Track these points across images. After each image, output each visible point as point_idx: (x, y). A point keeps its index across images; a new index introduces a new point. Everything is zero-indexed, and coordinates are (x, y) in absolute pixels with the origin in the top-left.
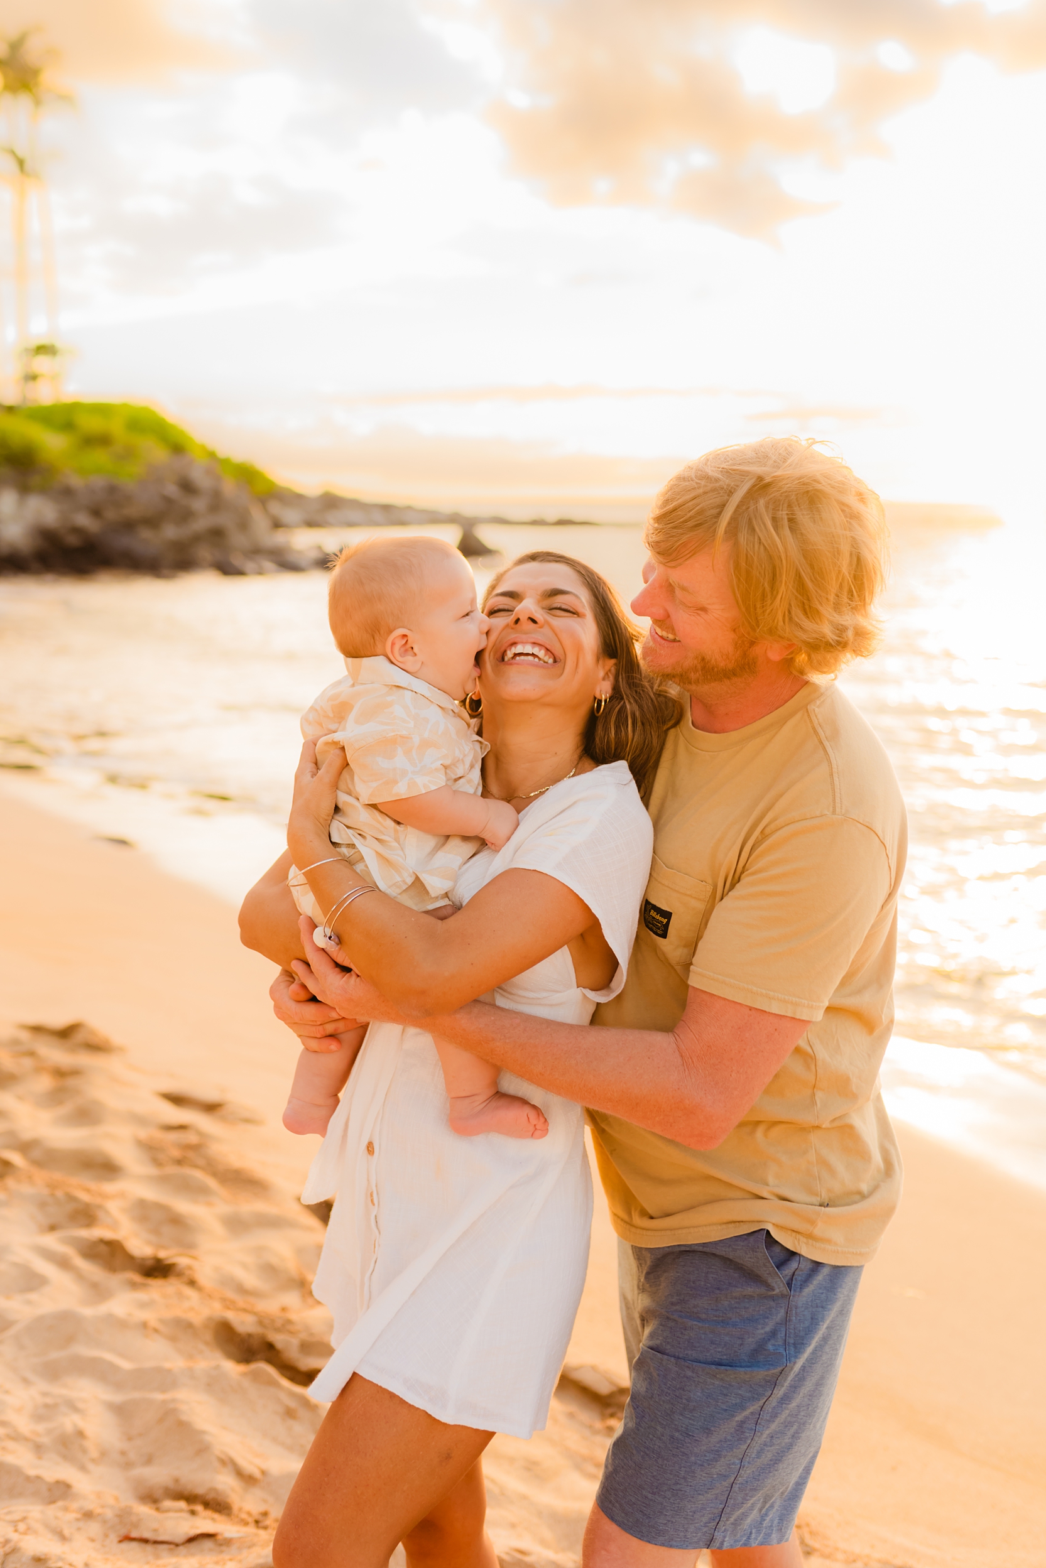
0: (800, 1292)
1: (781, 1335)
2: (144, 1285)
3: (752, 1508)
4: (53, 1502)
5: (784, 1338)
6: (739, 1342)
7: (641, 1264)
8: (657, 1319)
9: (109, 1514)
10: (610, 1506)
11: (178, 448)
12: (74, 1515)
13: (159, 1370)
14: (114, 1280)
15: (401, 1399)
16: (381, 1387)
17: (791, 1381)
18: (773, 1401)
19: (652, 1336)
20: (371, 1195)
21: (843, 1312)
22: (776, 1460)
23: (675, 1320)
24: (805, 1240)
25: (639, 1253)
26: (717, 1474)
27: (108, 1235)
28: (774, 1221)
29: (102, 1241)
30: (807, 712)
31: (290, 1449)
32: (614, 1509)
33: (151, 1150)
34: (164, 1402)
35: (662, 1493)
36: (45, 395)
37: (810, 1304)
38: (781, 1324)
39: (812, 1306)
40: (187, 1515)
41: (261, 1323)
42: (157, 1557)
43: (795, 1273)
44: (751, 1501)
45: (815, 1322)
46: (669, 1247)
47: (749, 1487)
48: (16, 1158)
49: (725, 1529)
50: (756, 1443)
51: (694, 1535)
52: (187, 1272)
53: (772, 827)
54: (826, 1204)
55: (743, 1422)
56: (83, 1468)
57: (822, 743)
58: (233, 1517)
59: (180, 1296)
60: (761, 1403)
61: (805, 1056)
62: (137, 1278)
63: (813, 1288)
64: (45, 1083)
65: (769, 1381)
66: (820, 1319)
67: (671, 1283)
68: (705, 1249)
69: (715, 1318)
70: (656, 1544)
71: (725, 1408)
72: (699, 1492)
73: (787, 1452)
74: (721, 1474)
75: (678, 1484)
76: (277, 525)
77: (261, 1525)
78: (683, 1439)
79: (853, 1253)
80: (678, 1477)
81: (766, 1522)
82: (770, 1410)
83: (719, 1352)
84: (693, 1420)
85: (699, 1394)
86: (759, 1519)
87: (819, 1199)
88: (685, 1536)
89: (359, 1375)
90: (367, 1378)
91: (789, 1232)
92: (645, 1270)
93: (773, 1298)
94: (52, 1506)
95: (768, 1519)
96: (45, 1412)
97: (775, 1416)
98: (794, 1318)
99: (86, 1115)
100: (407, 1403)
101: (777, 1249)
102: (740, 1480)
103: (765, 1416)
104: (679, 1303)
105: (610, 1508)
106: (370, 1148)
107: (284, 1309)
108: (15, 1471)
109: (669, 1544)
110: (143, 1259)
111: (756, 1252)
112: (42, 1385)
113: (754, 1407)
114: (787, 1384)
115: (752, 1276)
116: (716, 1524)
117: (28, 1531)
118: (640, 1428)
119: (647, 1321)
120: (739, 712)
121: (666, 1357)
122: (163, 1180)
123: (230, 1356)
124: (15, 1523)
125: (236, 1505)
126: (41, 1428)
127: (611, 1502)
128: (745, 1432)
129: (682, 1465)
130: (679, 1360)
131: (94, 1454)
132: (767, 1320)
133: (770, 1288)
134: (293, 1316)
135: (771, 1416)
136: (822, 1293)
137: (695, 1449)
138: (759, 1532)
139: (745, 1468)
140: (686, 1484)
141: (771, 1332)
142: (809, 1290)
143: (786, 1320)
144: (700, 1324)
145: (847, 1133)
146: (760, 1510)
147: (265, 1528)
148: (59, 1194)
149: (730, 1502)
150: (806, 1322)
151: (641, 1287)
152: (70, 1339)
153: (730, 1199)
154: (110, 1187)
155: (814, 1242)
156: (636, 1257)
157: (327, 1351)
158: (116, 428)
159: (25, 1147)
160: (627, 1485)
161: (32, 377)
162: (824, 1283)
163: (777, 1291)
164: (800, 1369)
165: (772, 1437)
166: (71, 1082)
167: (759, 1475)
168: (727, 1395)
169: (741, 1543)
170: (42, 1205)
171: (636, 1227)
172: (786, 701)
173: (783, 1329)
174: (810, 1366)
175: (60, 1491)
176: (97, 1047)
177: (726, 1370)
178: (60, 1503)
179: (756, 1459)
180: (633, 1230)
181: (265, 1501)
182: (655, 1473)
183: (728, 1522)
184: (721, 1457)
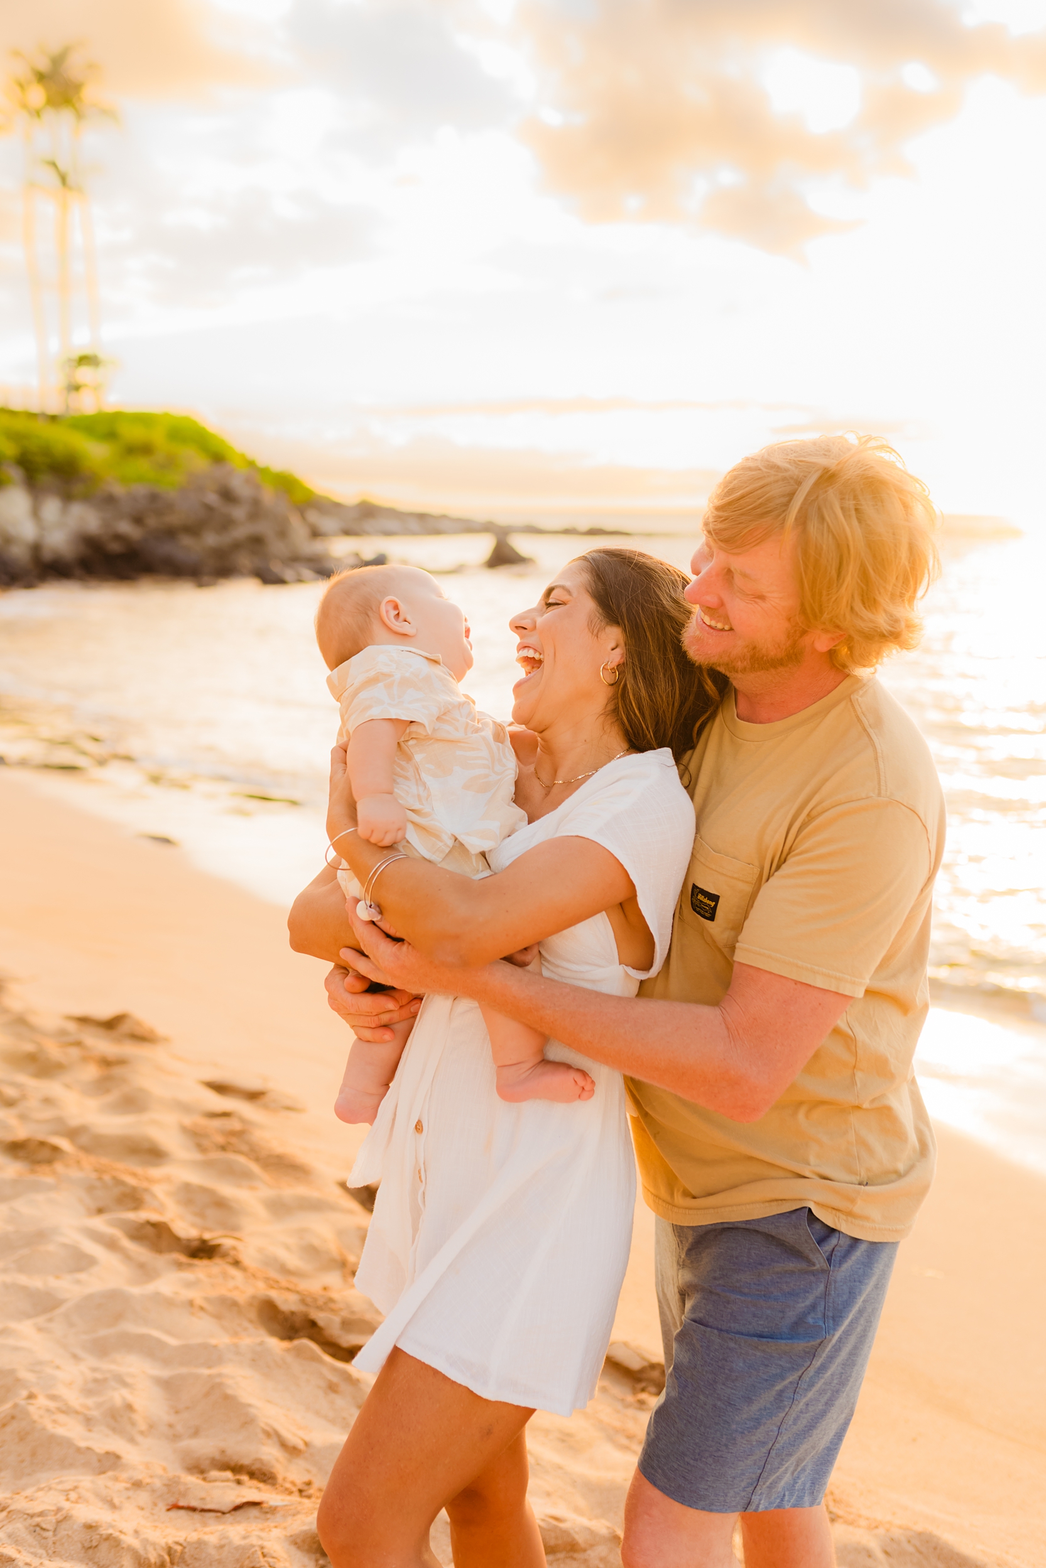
0: (839, 1267)
1: (821, 1308)
2: (190, 1265)
3: (785, 1472)
4: (104, 1472)
5: (823, 1311)
6: (781, 1315)
7: (681, 1241)
8: (700, 1292)
9: (158, 1483)
10: (653, 1472)
11: (218, 458)
12: (124, 1485)
13: (205, 1346)
14: (161, 1261)
15: (444, 1375)
16: (424, 1363)
17: (829, 1352)
18: (811, 1371)
19: (694, 1309)
20: (419, 1173)
21: (879, 1286)
22: (811, 1426)
23: (718, 1294)
24: (844, 1217)
25: (679, 1231)
26: (757, 1441)
27: (154, 1217)
28: (815, 1200)
29: (149, 1223)
30: (851, 701)
31: (333, 1422)
32: (657, 1475)
33: (196, 1137)
34: (210, 1376)
35: (704, 1460)
36: (87, 404)
37: (848, 1279)
38: (820, 1298)
39: (850, 1281)
40: (233, 1485)
41: (303, 1301)
42: (205, 1525)
43: (835, 1249)
44: (786, 1466)
45: (852, 1295)
46: (712, 1225)
47: (785, 1452)
48: (64, 1144)
49: (761, 1492)
50: (794, 1411)
51: (733, 1499)
52: (232, 1253)
53: (819, 809)
54: (865, 1183)
55: (782, 1391)
56: (132, 1440)
57: (866, 730)
58: (277, 1486)
59: (225, 1275)
60: (800, 1373)
61: (847, 1040)
62: (183, 1258)
63: (851, 1264)
64: (91, 1072)
65: (808, 1353)
66: (857, 1293)
67: (714, 1258)
68: (748, 1226)
69: (757, 1293)
70: (697, 1509)
71: (766, 1378)
72: (739, 1458)
73: (821, 1419)
74: (760, 1442)
75: (719, 1450)
76: (316, 534)
77: (304, 1494)
78: (725, 1408)
79: (889, 1230)
80: (720, 1444)
81: (798, 1484)
82: (808, 1379)
83: (761, 1325)
84: (735, 1390)
85: (741, 1365)
86: (792, 1482)
87: (858, 1178)
88: (725, 1501)
89: (403, 1351)
90: (411, 1354)
91: (830, 1210)
92: (686, 1246)
93: (813, 1273)
94: (103, 1476)
95: (800, 1482)
96: (95, 1386)
97: (811, 1385)
98: (833, 1292)
99: (132, 1103)
100: (450, 1379)
101: (817, 1226)
102: (777, 1445)
103: (803, 1385)
104: (721, 1278)
105: (652, 1474)
106: (419, 1127)
107: (325, 1289)
108: (67, 1443)
109: (709, 1508)
110: (189, 1240)
111: (798, 1229)
112: (92, 1361)
113: (792, 1377)
114: (824, 1355)
115: (794, 1253)
116: (753, 1488)
117: (80, 1499)
118: (683, 1397)
119: (688, 1295)
120: (783, 702)
121: (709, 1329)
122: (208, 1165)
123: (273, 1333)
124: (66, 1492)
125: (280, 1478)
126: (90, 1402)
127: (653, 1468)
128: (783, 1401)
129: (724, 1433)
130: (722, 1332)
131: (143, 1426)
132: (807, 1295)
133: (811, 1263)
134: (335, 1295)
135: (808, 1386)
136: (860, 1268)
137: (737, 1417)
138: (791, 1495)
139: (782, 1435)
140: (727, 1451)
141: (811, 1305)
142: (847, 1265)
143: (826, 1294)
144: (742, 1298)
145: (885, 1115)
146: (793, 1473)
147: (309, 1497)
148: (107, 1178)
149: (768, 1467)
150: (844, 1296)
151: (681, 1263)
152: (118, 1317)
153: (773, 1178)
154: (155, 1172)
155: (853, 1220)
156: (677, 1234)
157: (369, 1328)
158: (158, 437)
159: (73, 1134)
160: (669, 1451)
161: (75, 388)
162: (862, 1259)
163: (818, 1266)
164: (837, 1341)
165: (808, 1405)
166: (117, 1071)
167: (795, 1441)
168: (768, 1366)
169: (775, 1505)
170: (90, 1189)
171: (678, 1207)
172: (829, 692)
173: (823, 1303)
174: (846, 1338)
175: (110, 1462)
176: (142, 1037)
177: (768, 1342)
178: (110, 1474)
179: (792, 1426)
180: (676, 1209)
181: (308, 1471)
182: (697, 1441)
183: (764, 1486)
184: (760, 1425)
